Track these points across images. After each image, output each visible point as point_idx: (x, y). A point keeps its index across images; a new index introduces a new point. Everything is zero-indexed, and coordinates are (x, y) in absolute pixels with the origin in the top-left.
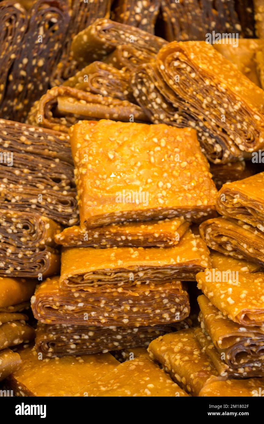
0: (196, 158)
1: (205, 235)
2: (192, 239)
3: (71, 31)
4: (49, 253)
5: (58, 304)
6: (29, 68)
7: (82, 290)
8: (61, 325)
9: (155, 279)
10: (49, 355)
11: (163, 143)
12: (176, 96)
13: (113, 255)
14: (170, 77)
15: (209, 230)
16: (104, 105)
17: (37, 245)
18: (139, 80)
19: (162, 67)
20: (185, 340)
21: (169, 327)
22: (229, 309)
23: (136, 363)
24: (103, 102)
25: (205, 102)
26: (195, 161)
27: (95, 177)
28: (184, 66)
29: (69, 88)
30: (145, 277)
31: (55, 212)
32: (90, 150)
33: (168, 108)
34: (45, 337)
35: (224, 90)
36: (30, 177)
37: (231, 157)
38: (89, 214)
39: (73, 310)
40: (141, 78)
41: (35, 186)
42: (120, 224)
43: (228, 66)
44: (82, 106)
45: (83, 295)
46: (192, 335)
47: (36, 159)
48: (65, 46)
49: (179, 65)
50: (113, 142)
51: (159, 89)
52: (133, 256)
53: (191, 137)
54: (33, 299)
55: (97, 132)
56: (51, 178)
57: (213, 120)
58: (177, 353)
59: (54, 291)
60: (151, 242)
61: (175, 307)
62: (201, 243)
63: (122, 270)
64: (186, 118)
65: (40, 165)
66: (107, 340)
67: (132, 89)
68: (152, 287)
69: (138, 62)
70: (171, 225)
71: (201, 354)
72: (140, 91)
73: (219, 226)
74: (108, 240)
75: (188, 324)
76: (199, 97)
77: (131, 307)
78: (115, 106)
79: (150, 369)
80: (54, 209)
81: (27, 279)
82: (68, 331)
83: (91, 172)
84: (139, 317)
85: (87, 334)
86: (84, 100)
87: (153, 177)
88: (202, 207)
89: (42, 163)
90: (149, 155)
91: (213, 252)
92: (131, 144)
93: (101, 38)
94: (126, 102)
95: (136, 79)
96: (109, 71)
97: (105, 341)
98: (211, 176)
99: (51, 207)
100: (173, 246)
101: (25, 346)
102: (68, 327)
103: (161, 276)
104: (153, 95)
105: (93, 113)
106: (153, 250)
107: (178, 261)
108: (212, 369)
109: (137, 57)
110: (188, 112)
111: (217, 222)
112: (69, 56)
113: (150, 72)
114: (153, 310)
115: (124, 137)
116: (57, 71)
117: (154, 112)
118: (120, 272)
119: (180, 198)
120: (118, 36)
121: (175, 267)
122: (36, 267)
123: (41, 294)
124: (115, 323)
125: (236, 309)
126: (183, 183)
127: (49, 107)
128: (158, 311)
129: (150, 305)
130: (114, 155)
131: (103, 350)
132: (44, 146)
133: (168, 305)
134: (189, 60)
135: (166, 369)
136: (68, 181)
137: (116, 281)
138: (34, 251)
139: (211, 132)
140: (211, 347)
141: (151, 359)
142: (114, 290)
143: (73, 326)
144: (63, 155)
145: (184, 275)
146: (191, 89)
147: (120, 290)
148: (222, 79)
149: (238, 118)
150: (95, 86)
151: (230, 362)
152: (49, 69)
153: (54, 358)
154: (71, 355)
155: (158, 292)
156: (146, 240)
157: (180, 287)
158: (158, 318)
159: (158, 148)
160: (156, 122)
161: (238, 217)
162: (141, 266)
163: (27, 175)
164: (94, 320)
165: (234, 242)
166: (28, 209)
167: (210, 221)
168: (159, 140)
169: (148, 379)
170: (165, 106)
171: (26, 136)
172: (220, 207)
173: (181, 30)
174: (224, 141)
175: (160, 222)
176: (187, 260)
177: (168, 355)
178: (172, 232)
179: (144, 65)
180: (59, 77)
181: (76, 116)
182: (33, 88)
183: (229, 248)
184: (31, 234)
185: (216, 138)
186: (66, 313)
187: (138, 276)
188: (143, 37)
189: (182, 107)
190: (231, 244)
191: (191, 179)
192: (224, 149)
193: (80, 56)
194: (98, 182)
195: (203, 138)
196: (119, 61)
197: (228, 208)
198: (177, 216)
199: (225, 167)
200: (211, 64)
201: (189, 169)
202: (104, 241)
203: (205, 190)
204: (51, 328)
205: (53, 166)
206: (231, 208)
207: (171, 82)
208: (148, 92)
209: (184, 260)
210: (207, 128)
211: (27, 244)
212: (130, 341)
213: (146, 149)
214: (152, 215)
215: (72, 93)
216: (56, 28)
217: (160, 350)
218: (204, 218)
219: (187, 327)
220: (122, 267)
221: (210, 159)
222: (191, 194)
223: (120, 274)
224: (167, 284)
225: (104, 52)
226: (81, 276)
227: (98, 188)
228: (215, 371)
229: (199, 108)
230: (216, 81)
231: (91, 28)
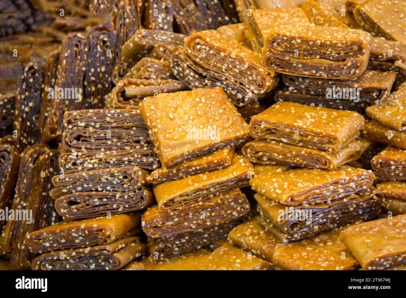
0: (228, 105)
1: (247, 155)
2: (239, 159)
3: (118, 44)
4: (146, 191)
5: (161, 223)
6: (96, 74)
7: (175, 210)
8: (165, 237)
9: (222, 191)
10: (162, 259)
11: (203, 101)
12: (203, 68)
13: (190, 181)
14: (196, 57)
15: (249, 150)
16: (156, 85)
17: (136, 187)
18: (176, 63)
19: (190, 51)
20: (251, 226)
21: (238, 221)
22: (279, 197)
23: (223, 249)
24: (155, 83)
25: (224, 67)
26: (227, 107)
27: (165, 132)
28: (204, 47)
29: (130, 79)
30: (215, 190)
31: (142, 163)
32: (156, 115)
33: (199, 77)
34: (157, 247)
35: (235, 57)
36: (119, 144)
37: (250, 100)
38: (167, 158)
39: (172, 225)
40: (177, 62)
41: (123, 149)
42: (188, 160)
43: (231, 42)
44: (142, 89)
45: (176, 213)
46: (255, 222)
47: (120, 131)
48: (116, 54)
49: (201, 48)
50: (170, 107)
51: (191, 66)
52: (204, 179)
53: (220, 92)
54: (143, 223)
55: (158, 103)
56: (133, 141)
57: (232, 78)
58: (249, 236)
59: (156, 214)
60: (213, 167)
61: (240, 206)
62: (246, 160)
63: (199, 190)
64: (213, 81)
65: (124, 134)
66: (199, 240)
67: (171, 71)
68: (222, 196)
69: (170, 53)
70: (223, 153)
71: (265, 232)
72: (178, 70)
73: (255, 146)
74: (183, 173)
75: (250, 216)
76: (219, 65)
77: (210, 213)
78: (163, 84)
79: (233, 251)
80: (140, 161)
81: (134, 212)
82: (171, 239)
83: (161, 130)
84: (216, 219)
85: (185, 239)
86: (142, 84)
87: (203, 124)
88: (240, 136)
89: (125, 132)
90: (196, 110)
91: (255, 164)
92: (182, 106)
93: (143, 42)
94: (170, 80)
95: (173, 63)
96: (154, 62)
97: (197, 240)
98: (240, 115)
99: (139, 160)
100: (228, 166)
101: (143, 257)
102: (170, 237)
103: (225, 188)
104: (187, 71)
105: (150, 92)
106: (216, 172)
107: (235, 175)
108: (276, 240)
109: (169, 50)
110: (214, 77)
111: (253, 144)
112: (121, 60)
113: (182, 56)
114: (226, 212)
115: (176, 102)
116: (116, 72)
117: (190, 82)
118: (198, 191)
119: (225, 134)
120: (153, 39)
121: (233, 180)
122: (138, 202)
123: (148, 218)
124: (202, 226)
125: (284, 196)
126: (224, 124)
127: (120, 94)
128: (229, 212)
129: (223, 209)
130: (173, 115)
131: (197, 247)
132: (123, 121)
133: (235, 206)
134: (207, 42)
135: (244, 248)
136: (145, 141)
137: (196, 198)
138: (135, 192)
139: (233, 87)
140: (271, 226)
141: (231, 244)
142: (197, 204)
143: (173, 236)
144: (138, 124)
145: (240, 183)
146: (212, 61)
147: (201, 203)
148: (231, 50)
149: (249, 73)
150: (147, 74)
151: (288, 232)
152: (109, 72)
153: (165, 260)
154: (176, 255)
155: (226, 198)
156: (209, 166)
157: (240, 192)
158: (230, 216)
159: (201, 105)
160: (194, 88)
161: (267, 137)
162: (211, 184)
163: (116, 143)
164: (188, 228)
165: (267, 154)
166: (123, 165)
167: (248, 144)
168: (200, 99)
169: (234, 257)
170: (197, 76)
171: (109, 117)
172: (252, 133)
173: (190, 28)
174: (243, 90)
175: (215, 153)
176: (241, 173)
177: (243, 238)
178: (226, 157)
179: (177, 53)
180: (117, 76)
181: (138, 97)
182: (101, 87)
183: (265, 159)
184: (130, 181)
185: (237, 89)
186: (168, 227)
187: (210, 191)
188: (170, 36)
189: (209, 74)
190: (266, 156)
191: (228, 119)
192: (244, 95)
193: (130, 58)
194: (167, 135)
195: (228, 92)
196: (158, 55)
197: (258, 132)
198: (225, 146)
199: (247, 108)
200: (221, 43)
201: (225, 113)
202: (181, 174)
203: (240, 125)
204: (159, 240)
205: (132, 133)
206: (261, 132)
207: (198, 60)
208: (184, 70)
209: (238, 173)
210: (229, 84)
211: (129, 188)
212: (214, 237)
213: (193, 107)
214: (208, 149)
215: (133, 82)
216: (108, 44)
217: (237, 237)
218: (243, 144)
219: (250, 218)
220: (198, 187)
221: (236, 104)
222: (231, 129)
223: (198, 193)
224: (231, 192)
225: (146, 52)
226: (172, 200)
227: (168, 139)
228: (278, 240)
229: (221, 73)
230: (228, 52)
231: (134, 37)
